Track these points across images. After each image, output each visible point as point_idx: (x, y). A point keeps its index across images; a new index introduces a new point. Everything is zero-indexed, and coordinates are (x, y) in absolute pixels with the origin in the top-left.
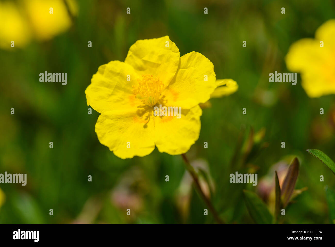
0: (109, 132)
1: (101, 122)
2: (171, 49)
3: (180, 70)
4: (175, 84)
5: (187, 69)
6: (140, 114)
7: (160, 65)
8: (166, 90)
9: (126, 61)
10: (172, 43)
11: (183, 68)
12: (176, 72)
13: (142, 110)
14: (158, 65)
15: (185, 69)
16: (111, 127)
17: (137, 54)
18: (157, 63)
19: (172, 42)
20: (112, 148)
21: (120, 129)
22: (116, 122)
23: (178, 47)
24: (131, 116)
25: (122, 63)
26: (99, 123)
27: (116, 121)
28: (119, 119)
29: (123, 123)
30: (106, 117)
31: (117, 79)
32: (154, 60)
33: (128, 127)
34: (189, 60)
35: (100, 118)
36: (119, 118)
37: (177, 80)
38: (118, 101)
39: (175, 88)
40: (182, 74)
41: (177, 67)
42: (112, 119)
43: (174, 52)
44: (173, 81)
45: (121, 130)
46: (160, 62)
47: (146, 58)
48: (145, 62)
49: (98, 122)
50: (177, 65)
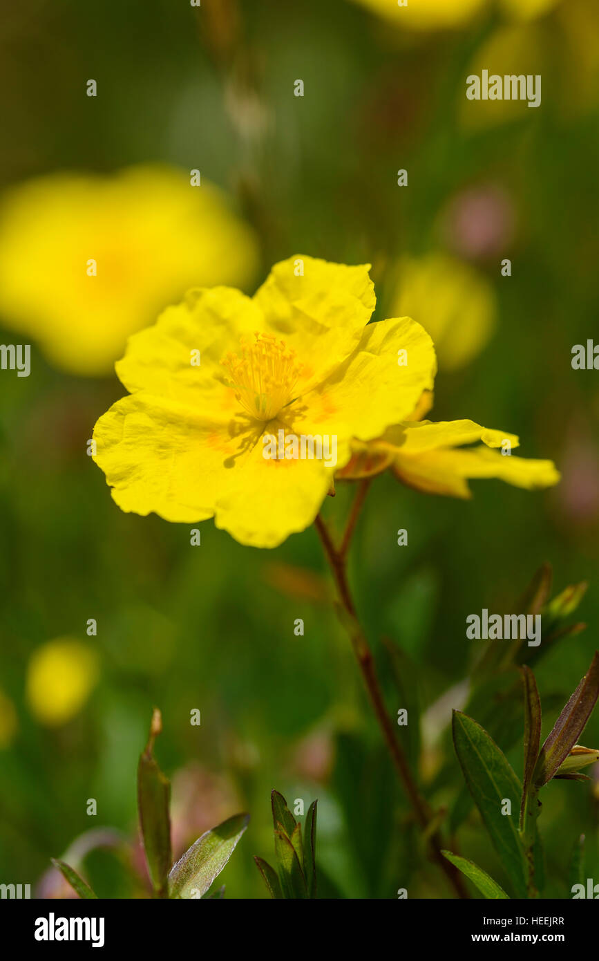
0: (127, 443)
1: (121, 414)
2: (360, 298)
3: (363, 354)
4: (341, 384)
5: (378, 355)
6: (233, 431)
7: (328, 329)
8: (313, 392)
9: (257, 299)
10: (370, 283)
11: (370, 352)
12: (349, 355)
13: (241, 424)
14: (323, 330)
15: (373, 353)
16: (141, 433)
17: (282, 287)
18: (320, 321)
19: (370, 281)
20: (111, 480)
21: (161, 447)
22: (161, 427)
23: (376, 296)
24: (205, 429)
25: (245, 300)
26: (115, 413)
27: (160, 424)
28: (172, 423)
29: (176, 437)
30: (140, 406)
31: (218, 332)
32: (318, 314)
33: (185, 451)
34: (391, 334)
35: (122, 403)
36: (171, 421)
37: (347, 376)
38: (196, 385)
39: (337, 394)
40: (364, 363)
41: (356, 343)
42: (153, 417)
43: (364, 304)
44: (337, 376)
45: (161, 450)
46: (328, 324)
47: (299, 304)
48: (297, 312)
49: (113, 410)
50: (358, 339)
